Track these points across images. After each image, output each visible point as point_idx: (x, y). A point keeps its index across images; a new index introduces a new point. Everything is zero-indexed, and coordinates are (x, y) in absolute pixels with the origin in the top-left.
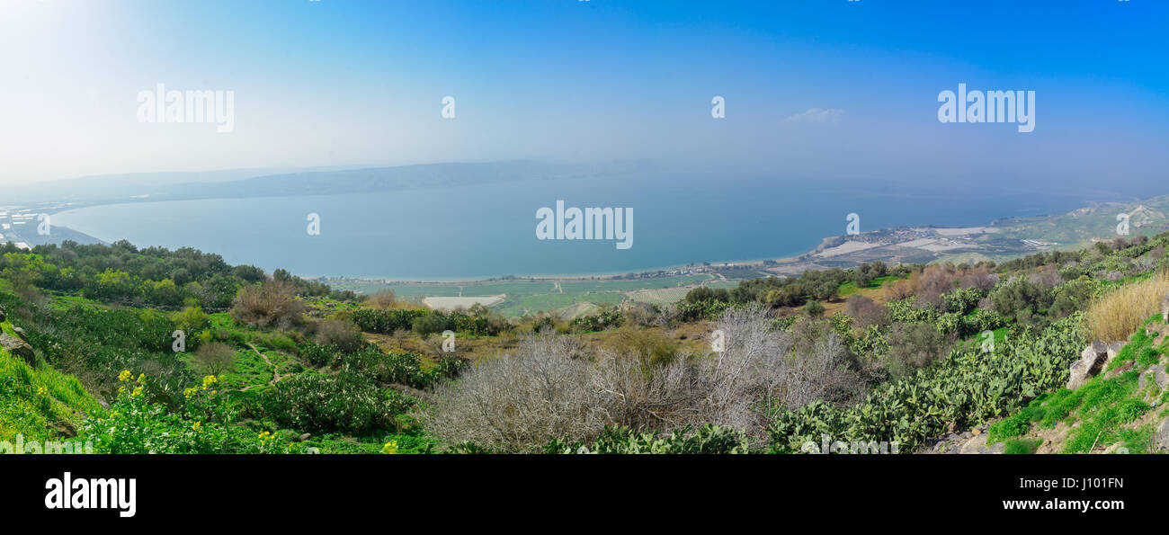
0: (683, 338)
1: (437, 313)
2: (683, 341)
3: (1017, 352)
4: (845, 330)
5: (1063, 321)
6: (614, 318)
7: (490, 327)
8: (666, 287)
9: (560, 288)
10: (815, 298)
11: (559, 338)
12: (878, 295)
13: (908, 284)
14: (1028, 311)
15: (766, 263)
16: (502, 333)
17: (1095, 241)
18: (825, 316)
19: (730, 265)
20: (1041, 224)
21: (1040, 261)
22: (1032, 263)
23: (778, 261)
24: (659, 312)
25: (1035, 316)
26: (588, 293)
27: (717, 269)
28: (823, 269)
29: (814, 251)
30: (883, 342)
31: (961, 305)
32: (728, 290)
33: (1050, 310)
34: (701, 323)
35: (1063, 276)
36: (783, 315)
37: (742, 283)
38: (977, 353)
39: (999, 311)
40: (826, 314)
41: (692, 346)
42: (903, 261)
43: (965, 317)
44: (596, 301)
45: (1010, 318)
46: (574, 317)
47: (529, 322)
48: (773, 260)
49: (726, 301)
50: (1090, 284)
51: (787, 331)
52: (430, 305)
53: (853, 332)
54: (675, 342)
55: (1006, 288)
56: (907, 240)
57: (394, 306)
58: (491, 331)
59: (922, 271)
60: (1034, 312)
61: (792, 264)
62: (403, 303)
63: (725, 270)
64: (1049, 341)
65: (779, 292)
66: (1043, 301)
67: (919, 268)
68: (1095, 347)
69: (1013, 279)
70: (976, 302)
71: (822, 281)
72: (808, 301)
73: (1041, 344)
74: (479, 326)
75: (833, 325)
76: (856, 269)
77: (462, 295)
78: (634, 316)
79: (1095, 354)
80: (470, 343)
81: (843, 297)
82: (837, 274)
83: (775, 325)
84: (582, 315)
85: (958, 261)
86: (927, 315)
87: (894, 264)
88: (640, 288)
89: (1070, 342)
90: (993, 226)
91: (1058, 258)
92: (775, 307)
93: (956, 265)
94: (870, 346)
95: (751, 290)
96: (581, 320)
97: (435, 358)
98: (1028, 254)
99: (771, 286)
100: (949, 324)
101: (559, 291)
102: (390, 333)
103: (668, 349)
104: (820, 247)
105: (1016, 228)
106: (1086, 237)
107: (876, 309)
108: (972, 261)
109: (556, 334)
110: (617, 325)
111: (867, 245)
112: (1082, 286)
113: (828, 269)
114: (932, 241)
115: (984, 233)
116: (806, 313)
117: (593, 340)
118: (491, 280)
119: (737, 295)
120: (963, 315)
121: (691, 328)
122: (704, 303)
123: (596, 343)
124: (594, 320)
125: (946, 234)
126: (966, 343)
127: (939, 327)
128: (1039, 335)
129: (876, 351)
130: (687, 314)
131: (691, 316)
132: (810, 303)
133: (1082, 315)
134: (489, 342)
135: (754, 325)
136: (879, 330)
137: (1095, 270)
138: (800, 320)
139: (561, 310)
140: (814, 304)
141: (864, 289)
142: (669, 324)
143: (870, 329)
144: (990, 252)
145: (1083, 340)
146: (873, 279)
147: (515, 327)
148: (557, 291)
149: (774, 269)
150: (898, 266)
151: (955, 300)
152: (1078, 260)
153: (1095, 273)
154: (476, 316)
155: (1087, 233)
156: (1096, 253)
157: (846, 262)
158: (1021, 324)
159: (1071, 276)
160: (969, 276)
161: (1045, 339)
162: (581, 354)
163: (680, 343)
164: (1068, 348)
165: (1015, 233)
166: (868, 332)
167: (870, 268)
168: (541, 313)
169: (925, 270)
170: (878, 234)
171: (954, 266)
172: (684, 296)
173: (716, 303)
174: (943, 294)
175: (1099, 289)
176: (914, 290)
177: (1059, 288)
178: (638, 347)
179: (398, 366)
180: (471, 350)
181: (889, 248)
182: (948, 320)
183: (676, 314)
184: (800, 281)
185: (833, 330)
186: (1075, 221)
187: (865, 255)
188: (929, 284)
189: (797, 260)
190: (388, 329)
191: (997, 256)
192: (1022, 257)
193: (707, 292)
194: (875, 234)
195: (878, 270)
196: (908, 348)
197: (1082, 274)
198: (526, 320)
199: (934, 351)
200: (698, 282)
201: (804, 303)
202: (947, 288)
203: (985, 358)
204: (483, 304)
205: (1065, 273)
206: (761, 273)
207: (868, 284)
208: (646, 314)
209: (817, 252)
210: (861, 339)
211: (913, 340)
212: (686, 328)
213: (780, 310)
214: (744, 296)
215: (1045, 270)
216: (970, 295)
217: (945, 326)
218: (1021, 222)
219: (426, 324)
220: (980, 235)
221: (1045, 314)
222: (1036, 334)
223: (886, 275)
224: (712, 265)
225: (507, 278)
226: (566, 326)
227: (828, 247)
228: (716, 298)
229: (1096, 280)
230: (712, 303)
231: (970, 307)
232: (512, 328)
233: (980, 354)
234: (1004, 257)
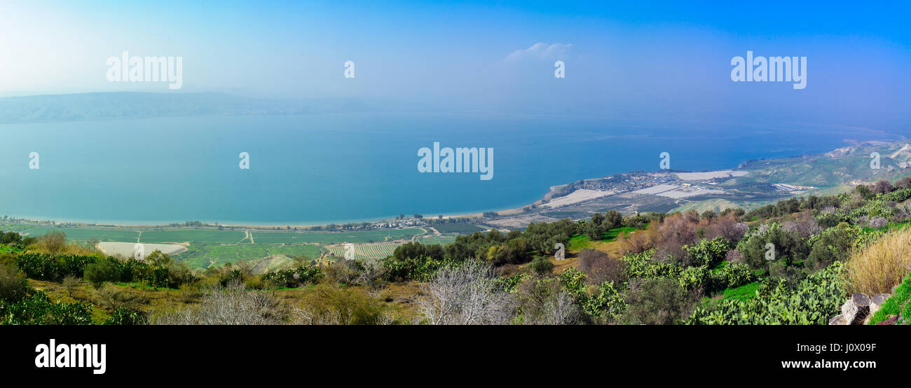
0: (389, 300)
1: (111, 259)
2: (389, 304)
3: (771, 309)
4: (577, 288)
5: (821, 273)
6: (312, 274)
7: (171, 278)
8: (371, 242)
9: (252, 239)
10: (542, 254)
11: (249, 293)
12: (613, 248)
13: (646, 235)
14: (782, 263)
15: (487, 215)
16: (184, 286)
17: (855, 183)
18: (554, 272)
19: (444, 218)
20: (795, 166)
21: (794, 207)
22: (785, 210)
23: (500, 213)
24: (363, 269)
25: (789, 268)
26: (283, 244)
27: (430, 222)
28: (551, 221)
29: (540, 201)
30: (620, 300)
31: (706, 257)
32: (443, 245)
33: (806, 261)
34: (410, 283)
35: (821, 223)
36: (506, 273)
37: (458, 239)
38: (725, 312)
39: (749, 264)
40: (556, 271)
41: (398, 310)
42: (641, 209)
43: (711, 271)
44: (292, 254)
45: (762, 271)
46: (266, 271)
47: (215, 275)
48: (494, 212)
49: (440, 258)
50: (850, 232)
51: (511, 291)
52: (104, 251)
53: (587, 289)
54: (379, 303)
55: (757, 237)
56: (644, 187)
57: (64, 250)
58: (172, 282)
59: (662, 221)
60: (789, 264)
61: (515, 216)
62: (75, 247)
63: (440, 224)
64: (806, 296)
65: (501, 248)
66: (798, 251)
67: (659, 217)
68: (856, 300)
69: (764, 228)
70: (723, 254)
71: (550, 234)
72: (535, 256)
73: (797, 299)
74: (158, 276)
75: (563, 283)
76: (588, 220)
77: (140, 241)
78: (334, 272)
79: (856, 308)
80: (148, 295)
81: (574, 252)
82: (566, 226)
83: (498, 285)
84: (275, 269)
85: (703, 208)
86: (668, 269)
87: (630, 213)
88: (343, 242)
89: (828, 296)
90: (741, 169)
91: (814, 203)
92: (498, 265)
93: (700, 213)
94: (605, 305)
95: (470, 247)
96: (273, 274)
97: (107, 309)
98: (781, 199)
99: (492, 241)
100: (693, 279)
101: (250, 241)
102: (59, 281)
103: (370, 311)
104: (547, 196)
105: (767, 170)
106: (846, 180)
107: (611, 264)
108: (718, 209)
109: (246, 288)
110: (315, 282)
111: (600, 194)
112: (841, 234)
113: (556, 220)
114: (672, 187)
115: (731, 177)
116: (532, 271)
117: (287, 297)
118: (174, 225)
119: (452, 251)
120: (708, 269)
121: (398, 289)
122: (415, 261)
123: (291, 301)
124: (289, 275)
125: (689, 179)
126: (712, 301)
127: (682, 283)
128: (795, 289)
129: (612, 310)
130: (394, 273)
131: (399, 275)
132: (536, 260)
133: (841, 265)
134: (168, 294)
135: (473, 286)
136: (615, 287)
137: (857, 216)
138: (526, 278)
139: (252, 263)
140: (541, 260)
141: (598, 242)
142: (374, 283)
143: (605, 286)
144: (739, 198)
145: (844, 293)
146: (607, 230)
147: (199, 279)
148: (248, 241)
149: (496, 222)
150: (635, 216)
151: (700, 252)
152: (837, 205)
153: (856, 219)
154: (155, 265)
155: (848, 176)
156: (857, 197)
157: (575, 213)
158: (774, 278)
159: (829, 222)
160: (715, 225)
161: (802, 293)
162: (274, 312)
163: (384, 306)
164: (826, 302)
165: (766, 177)
166: (603, 290)
167: (603, 218)
168: (229, 265)
169: (666, 220)
170: (612, 181)
171: (697, 214)
172: (391, 253)
173: (429, 261)
174: (686, 246)
175: (860, 237)
176: (653, 241)
177: (817, 237)
178: (338, 307)
179: (67, 316)
180: (148, 302)
181: (623, 196)
182: (692, 274)
183: (382, 272)
184: (524, 235)
185: (564, 288)
186: (833, 162)
187: (598, 204)
188: (670, 236)
189: (522, 211)
190: (57, 275)
191: (747, 203)
192: (775, 203)
193: (418, 248)
194: (608, 181)
195: (611, 220)
196: (646, 306)
197: (841, 220)
198: (211, 272)
199: (676, 309)
200: (409, 237)
201: (530, 260)
202: (690, 239)
203: (734, 317)
204: (164, 252)
205: (822, 220)
206: (481, 226)
207: (602, 236)
208: (348, 271)
209: (544, 202)
210: (595, 297)
211: (652, 297)
212: (393, 289)
213: (503, 269)
214: (461, 253)
215: (801, 217)
216: (717, 246)
217: (688, 281)
218: (773, 164)
219: (99, 272)
220: (725, 179)
221: (801, 266)
222: (790, 288)
223: (622, 226)
224: (424, 218)
225: (192, 225)
226: (257, 280)
227: (556, 196)
228: (428, 255)
229: (857, 227)
230: (424, 260)
231: (717, 260)
232: (196, 281)
233: (728, 313)
234: (754, 204)
